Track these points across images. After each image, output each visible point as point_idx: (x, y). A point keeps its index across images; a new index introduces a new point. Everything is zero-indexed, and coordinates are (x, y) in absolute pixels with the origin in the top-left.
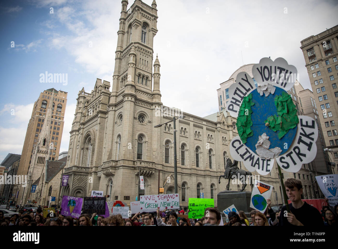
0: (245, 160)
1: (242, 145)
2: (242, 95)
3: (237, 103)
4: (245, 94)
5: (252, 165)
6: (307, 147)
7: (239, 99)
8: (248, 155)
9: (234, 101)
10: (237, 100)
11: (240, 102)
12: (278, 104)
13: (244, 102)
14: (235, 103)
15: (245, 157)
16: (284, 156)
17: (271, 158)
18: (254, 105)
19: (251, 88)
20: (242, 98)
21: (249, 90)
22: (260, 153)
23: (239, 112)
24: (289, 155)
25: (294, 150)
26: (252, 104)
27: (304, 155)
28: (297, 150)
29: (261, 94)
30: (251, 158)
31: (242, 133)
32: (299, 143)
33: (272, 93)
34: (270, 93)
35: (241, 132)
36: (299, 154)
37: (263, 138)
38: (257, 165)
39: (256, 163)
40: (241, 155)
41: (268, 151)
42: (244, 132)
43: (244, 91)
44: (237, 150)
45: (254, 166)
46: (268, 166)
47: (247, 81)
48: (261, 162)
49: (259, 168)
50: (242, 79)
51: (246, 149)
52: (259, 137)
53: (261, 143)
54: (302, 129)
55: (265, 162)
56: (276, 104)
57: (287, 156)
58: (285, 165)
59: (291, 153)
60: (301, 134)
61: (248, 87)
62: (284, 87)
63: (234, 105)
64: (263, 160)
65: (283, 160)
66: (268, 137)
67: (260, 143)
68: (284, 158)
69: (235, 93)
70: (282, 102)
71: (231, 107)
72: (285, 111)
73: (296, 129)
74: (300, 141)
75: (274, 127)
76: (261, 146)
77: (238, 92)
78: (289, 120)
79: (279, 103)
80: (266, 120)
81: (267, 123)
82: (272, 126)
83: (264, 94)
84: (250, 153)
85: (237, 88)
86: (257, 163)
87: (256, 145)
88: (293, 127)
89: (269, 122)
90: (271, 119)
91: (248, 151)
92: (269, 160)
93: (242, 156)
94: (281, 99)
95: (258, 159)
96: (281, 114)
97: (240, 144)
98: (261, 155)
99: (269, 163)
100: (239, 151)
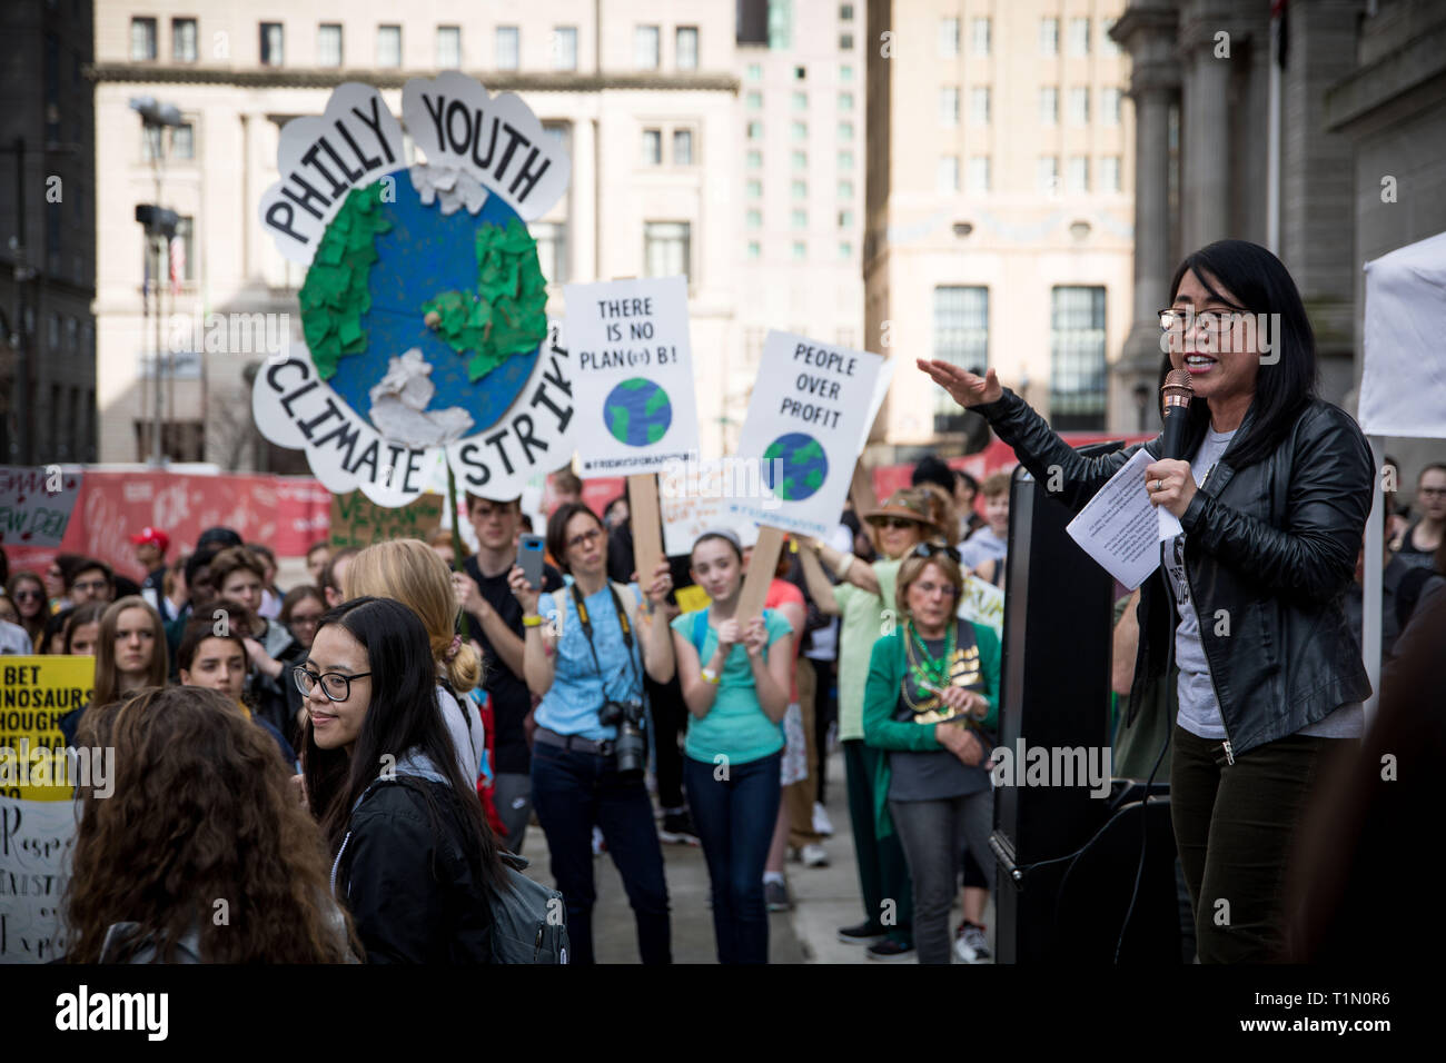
0: (318, 444)
1: (314, 385)
2: (341, 177)
3: (313, 202)
4: (355, 177)
5: (345, 466)
6: (556, 421)
7: (326, 189)
8: (333, 424)
9: (300, 192)
10: (311, 192)
11: (327, 203)
12: (487, 255)
13: (348, 208)
14: (303, 202)
15: (319, 432)
16: (479, 441)
17: (427, 446)
18: (388, 232)
19: (384, 159)
20: (339, 189)
21: (376, 163)
22: (389, 422)
23: (322, 247)
24: (496, 440)
25: (515, 424)
26: (383, 226)
27: (544, 446)
28: (524, 427)
29: (427, 198)
30: (346, 438)
31: (320, 335)
32: (534, 404)
33: (474, 208)
34: (464, 207)
35: (318, 329)
36: (527, 441)
37: (409, 368)
38: (365, 469)
39: (363, 459)
40: (301, 424)
41: (420, 419)
42: (331, 334)
43: (354, 164)
44: (286, 402)
45: (354, 470)
46: (413, 475)
47: (375, 126)
48: (385, 456)
49: (373, 479)
50: (356, 112)
51: (330, 402)
52: (394, 363)
53: (399, 384)
54: (553, 360)
55: (403, 458)
56: (480, 255)
57: (488, 442)
58: (478, 473)
59: (505, 433)
60: (547, 376)
61: (372, 149)
62: (521, 199)
63: (297, 208)
64: (396, 451)
65: (471, 456)
66: (427, 368)
67: (392, 385)
68: (474, 449)
69: (310, 158)
70: (503, 254)
71: (281, 216)
72: (511, 288)
73: (533, 356)
74: (540, 397)
75: (456, 336)
76: (393, 396)
77: (322, 156)
78: (516, 323)
79: (494, 254)
80: (431, 303)
81: (432, 316)
82: (452, 330)
83: (437, 202)
84: (341, 417)
85: (323, 142)
86: (370, 458)
87: (376, 392)
88: (525, 349)
89: (442, 312)
90: (449, 301)
91: (333, 410)
92: (421, 452)
93: (306, 428)
94: (500, 240)
95: (375, 447)
96: (492, 293)
97: (306, 375)
98: (388, 431)
99: (417, 461)
100: (294, 405)
